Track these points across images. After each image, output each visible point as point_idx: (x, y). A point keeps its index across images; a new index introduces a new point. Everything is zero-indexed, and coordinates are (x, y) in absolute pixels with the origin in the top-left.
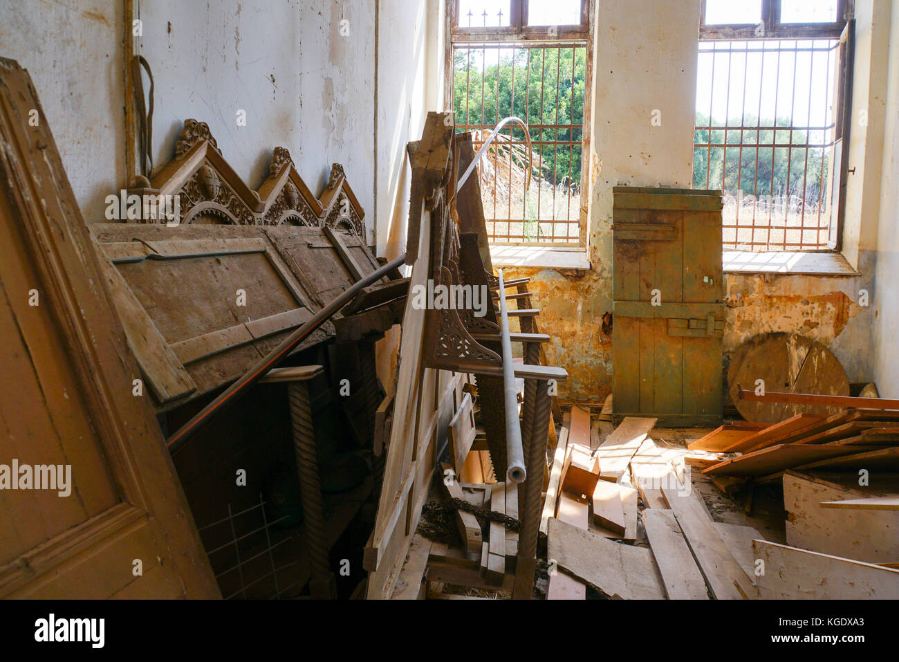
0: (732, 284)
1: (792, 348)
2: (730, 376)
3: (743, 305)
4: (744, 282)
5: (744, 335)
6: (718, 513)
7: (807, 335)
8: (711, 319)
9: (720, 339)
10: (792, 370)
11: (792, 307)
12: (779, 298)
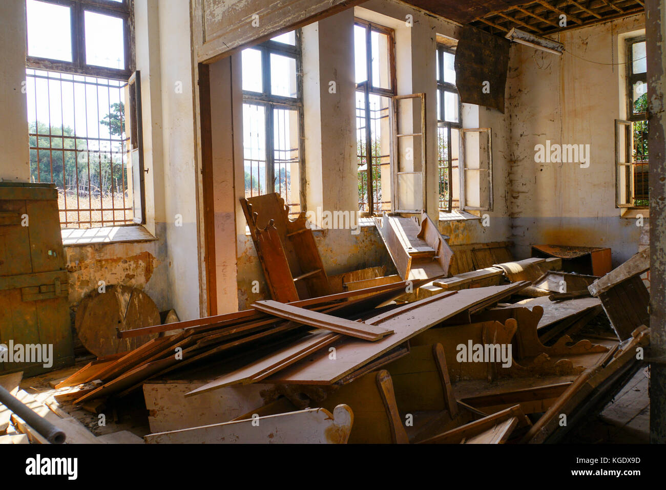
0: (71, 254)
1: (119, 295)
2: (77, 325)
3: (81, 269)
4: (80, 252)
5: (83, 292)
6: (95, 429)
7: (128, 284)
8: (58, 283)
9: (66, 298)
10: (121, 311)
11: (116, 266)
12: (107, 260)
